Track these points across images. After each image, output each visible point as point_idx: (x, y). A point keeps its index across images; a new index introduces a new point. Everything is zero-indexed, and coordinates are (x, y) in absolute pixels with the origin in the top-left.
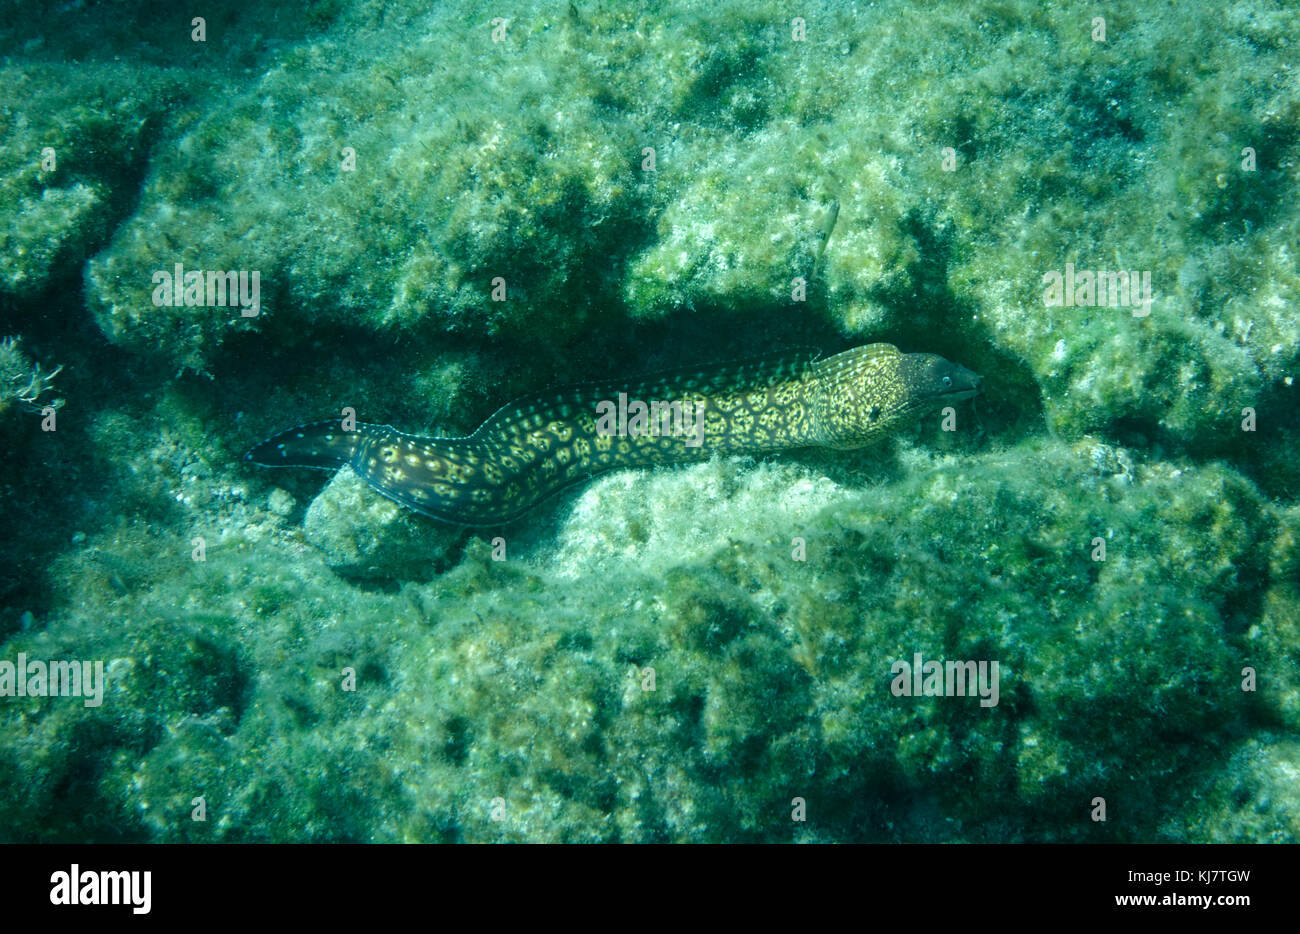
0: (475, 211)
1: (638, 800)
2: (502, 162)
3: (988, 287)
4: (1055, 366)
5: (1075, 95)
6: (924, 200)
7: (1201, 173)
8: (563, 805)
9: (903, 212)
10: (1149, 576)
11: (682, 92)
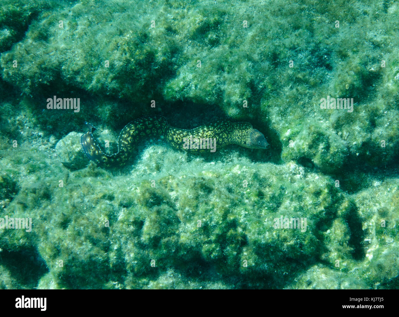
0: (116, 57)
1: (117, 250)
2: (128, 43)
3: (272, 109)
4: (286, 137)
5: (313, 52)
6: (257, 78)
7: (341, 83)
8: (92, 247)
9: (248, 80)
10: (295, 208)
11: (193, 31)
